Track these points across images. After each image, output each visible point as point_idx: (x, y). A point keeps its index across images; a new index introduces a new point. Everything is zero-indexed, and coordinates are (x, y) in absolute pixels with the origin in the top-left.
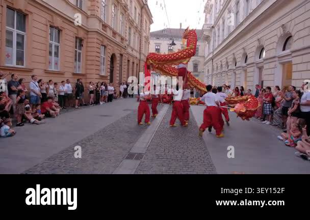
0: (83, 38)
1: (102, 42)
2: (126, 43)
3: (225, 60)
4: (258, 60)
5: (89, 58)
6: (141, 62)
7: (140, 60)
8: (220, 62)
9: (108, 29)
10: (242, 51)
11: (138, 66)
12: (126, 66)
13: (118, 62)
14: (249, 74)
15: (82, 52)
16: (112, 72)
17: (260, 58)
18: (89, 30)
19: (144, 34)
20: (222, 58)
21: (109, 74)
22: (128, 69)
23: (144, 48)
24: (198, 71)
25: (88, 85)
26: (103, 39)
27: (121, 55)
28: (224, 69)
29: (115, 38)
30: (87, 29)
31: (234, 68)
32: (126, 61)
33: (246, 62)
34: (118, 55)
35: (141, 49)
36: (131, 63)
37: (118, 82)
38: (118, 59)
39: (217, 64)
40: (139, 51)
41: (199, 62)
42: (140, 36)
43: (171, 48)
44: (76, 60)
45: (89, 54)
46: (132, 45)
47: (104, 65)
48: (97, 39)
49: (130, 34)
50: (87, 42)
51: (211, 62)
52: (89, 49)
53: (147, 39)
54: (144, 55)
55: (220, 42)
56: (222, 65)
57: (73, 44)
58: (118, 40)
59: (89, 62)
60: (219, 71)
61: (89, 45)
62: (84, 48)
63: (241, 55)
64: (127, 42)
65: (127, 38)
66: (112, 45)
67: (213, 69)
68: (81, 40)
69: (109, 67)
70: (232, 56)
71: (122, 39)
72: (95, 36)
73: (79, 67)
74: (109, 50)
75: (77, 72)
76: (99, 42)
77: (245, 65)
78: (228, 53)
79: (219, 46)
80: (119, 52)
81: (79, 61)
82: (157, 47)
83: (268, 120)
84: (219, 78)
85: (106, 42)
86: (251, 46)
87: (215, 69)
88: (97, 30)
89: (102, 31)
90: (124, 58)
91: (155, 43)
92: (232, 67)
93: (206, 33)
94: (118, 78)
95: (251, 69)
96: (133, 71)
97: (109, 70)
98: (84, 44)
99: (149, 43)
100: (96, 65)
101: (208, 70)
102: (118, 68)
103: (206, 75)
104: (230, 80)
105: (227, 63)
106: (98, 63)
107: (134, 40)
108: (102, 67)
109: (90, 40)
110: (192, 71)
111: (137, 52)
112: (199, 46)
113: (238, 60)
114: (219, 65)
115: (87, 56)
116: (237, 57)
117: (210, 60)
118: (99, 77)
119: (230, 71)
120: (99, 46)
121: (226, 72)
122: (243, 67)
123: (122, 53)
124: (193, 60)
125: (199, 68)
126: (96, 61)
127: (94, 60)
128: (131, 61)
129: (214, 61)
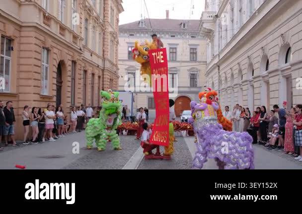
0: (13, 37)
1: (44, 43)
2: (80, 44)
3: (237, 66)
4: (284, 66)
5: (24, 68)
6: (106, 73)
7: (103, 70)
8: (230, 71)
9: (52, 23)
10: (260, 53)
11: (101, 79)
12: (82, 81)
13: (69, 73)
14: (272, 88)
16: (59, 89)
17: (286, 62)
18: (23, 25)
19: (110, 29)
20: (232, 64)
21: (55, 93)
22: (85, 85)
23: (109, 51)
24: (198, 85)
25: (21, 111)
26: (45, 38)
27: (74, 62)
28: (236, 82)
29: (63, 35)
30: (20, 24)
31: (251, 78)
32: (82, 72)
33: (267, 69)
34: (68, 63)
35: (106, 53)
36: (89, 76)
37: (69, 105)
38: (69, 68)
39: (225, 73)
40: (101, 55)
41: (198, 70)
42: (103, 32)
44: (2, 72)
45: (22, 61)
46: (90, 46)
47: (46, 79)
48: (36, 38)
49: (86, 29)
50: (20, 44)
51: (217, 70)
52: (23, 54)
53: (114, 36)
54: (110, 61)
55: (229, 40)
56: (232, 75)
58: (68, 38)
59: (23, 75)
60: (229, 84)
61: (23, 47)
63: (259, 59)
65: (83, 35)
66: (59, 47)
67: (220, 82)
68: (10, 40)
69: (55, 81)
70: (247, 61)
72: (33, 34)
73: (7, 83)
74: (55, 55)
75: (4, 91)
76: (38, 42)
77: (265, 73)
78: (242, 55)
79: (227, 45)
80: (70, 58)
81: (7, 73)
82: (130, 49)
84: (229, 96)
85: (50, 43)
86: (273, 44)
87: (223, 82)
88: (35, 25)
89: (43, 25)
90: (78, 67)
91: (127, 43)
92: (248, 76)
93: (206, 26)
94: (69, 100)
96: (93, 87)
97: (55, 87)
98: (15, 46)
99: (118, 42)
100: (35, 79)
101: (213, 84)
102: (69, 84)
104: (245, 98)
105: (240, 71)
106: (37, 76)
107: (94, 38)
108: (44, 82)
109: (24, 40)
110: (189, 85)
111: (98, 57)
112: (198, 45)
113: (255, 66)
114: (229, 75)
115: (19, 65)
116: (254, 62)
117: (215, 68)
118: (40, 99)
119: (246, 83)
120: (39, 49)
121: (240, 85)
122: (263, 77)
123: (75, 60)
124: (189, 68)
125: (198, 80)
126: (36, 72)
127: (31, 72)
128: (89, 72)
129: (221, 68)
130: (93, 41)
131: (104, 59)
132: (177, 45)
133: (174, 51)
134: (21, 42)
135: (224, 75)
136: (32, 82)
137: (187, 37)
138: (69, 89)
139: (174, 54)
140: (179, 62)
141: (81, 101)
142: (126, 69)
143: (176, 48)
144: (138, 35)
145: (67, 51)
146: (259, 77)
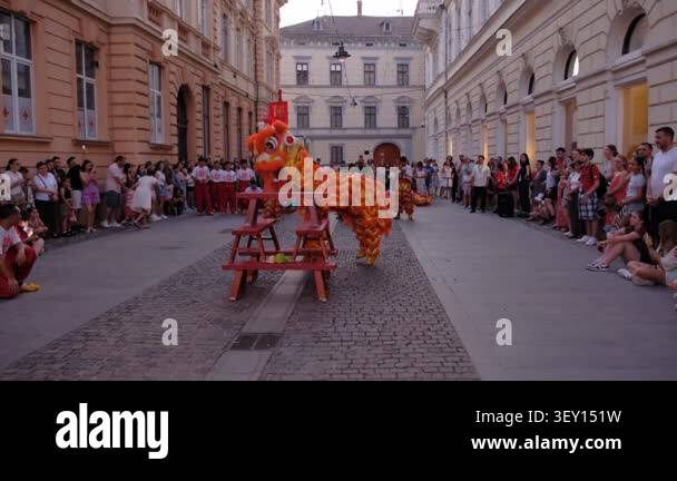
0: (95, 44)
1: (151, 53)
2: (215, 57)
3: (478, 90)
4: (562, 84)
5: (119, 98)
6: (261, 107)
7: (256, 103)
8: (465, 98)
9: (165, 19)
10: (520, 64)
11: (254, 118)
12: (221, 119)
13: (199, 107)
14: (540, 122)
15: (99, 81)
16: (183, 134)
17: (566, 78)
18: (113, 22)
19: (265, 33)
20: (470, 84)
21: (175, 140)
22: (227, 127)
23: (265, 69)
24: (411, 125)
26: (153, 45)
27: (206, 89)
28: (475, 115)
29: (185, 42)
30: (107, 20)
31: (502, 108)
32: (220, 105)
33: (530, 92)
34: (197, 90)
35: (259, 73)
36: (233, 111)
38: (198, 99)
39: (456, 102)
40: (252, 75)
41: (411, 101)
42: (255, 37)
43: (338, 68)
44: (80, 104)
45: (115, 86)
46: (233, 62)
47: (159, 115)
48: (136, 45)
49: (225, 32)
50: (111, 56)
51: (442, 98)
52: (116, 74)
53: (272, 42)
54: (267, 88)
55: (464, 45)
56: (470, 105)
57: (70, 61)
58: (194, 47)
59: (119, 110)
60: (463, 121)
61: (116, 61)
62: (101, 72)
63: (518, 75)
64: (221, 55)
65: (219, 43)
66: (180, 63)
67: (448, 119)
68: (92, 50)
69: (174, 120)
70: (495, 79)
71: (206, 46)
72: (131, 38)
73: (91, 124)
74: (172, 76)
75: (88, 138)
76: (140, 52)
78: (487, 70)
79: (461, 54)
80: (197, 80)
81: (91, 106)
82: (299, 68)
83: (591, 235)
84: (463, 140)
86: (544, 46)
87: (453, 117)
88: (133, 22)
89: (149, 22)
90: (213, 96)
91: (295, 57)
92: (496, 106)
93: (425, 24)
95: (547, 108)
96: (240, 130)
97: (175, 130)
98: (102, 58)
99: (279, 56)
100: (139, 117)
101: (436, 121)
102: (200, 125)
103: (432, 133)
105: (483, 97)
106: (142, 111)
107: (239, 47)
108: (155, 122)
109: (116, 49)
110: (395, 124)
111: (248, 80)
112: (410, 59)
113: (510, 89)
114: (463, 106)
115: (111, 92)
116: (507, 80)
117: (439, 95)
118: (149, 151)
119: (492, 117)
120: (142, 65)
121: (483, 121)
122: (524, 105)
123: (207, 84)
124: (395, 97)
125: (411, 117)
126: (139, 105)
127: (132, 104)
128: (233, 105)
129: (450, 94)
130: (238, 53)
131: (257, 84)
132: (376, 58)
133: (372, 69)
134: (113, 52)
135: (455, 105)
136: (134, 122)
137: (393, 45)
138: (200, 133)
139: (372, 75)
140: (379, 87)
141: (221, 153)
142: (293, 101)
143: (374, 65)
144: (312, 44)
145: (192, 69)
146: (517, 105)
